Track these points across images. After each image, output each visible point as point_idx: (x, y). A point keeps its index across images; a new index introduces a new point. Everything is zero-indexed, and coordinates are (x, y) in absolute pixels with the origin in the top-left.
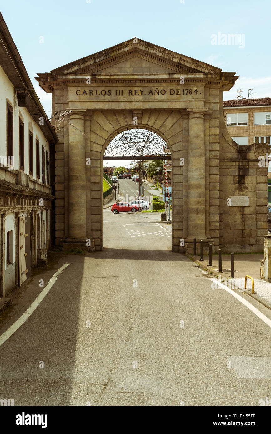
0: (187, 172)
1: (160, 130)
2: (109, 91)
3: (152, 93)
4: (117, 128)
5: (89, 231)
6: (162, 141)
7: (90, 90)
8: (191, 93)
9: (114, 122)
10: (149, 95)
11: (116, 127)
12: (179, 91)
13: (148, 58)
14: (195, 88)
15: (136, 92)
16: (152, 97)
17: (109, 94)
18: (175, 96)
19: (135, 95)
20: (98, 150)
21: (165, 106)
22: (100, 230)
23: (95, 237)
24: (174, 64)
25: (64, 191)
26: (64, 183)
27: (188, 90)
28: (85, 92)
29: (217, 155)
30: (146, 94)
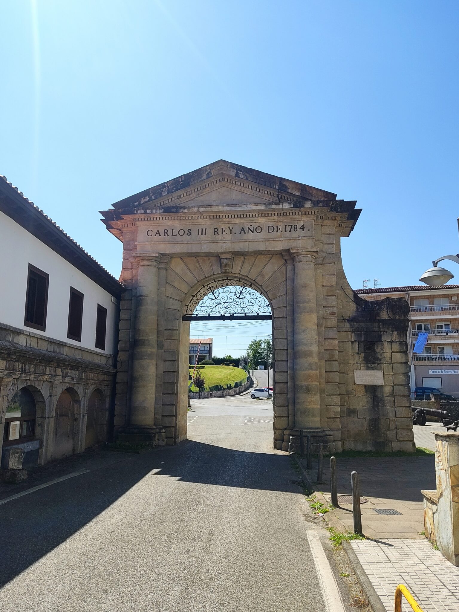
0: (292, 335)
1: (256, 281)
2: (189, 231)
3: (244, 231)
4: (200, 279)
5: (159, 417)
6: (261, 296)
7: (165, 230)
8: (295, 230)
9: (197, 271)
10: (240, 233)
11: (199, 277)
12: (281, 227)
13: (239, 187)
14: (302, 223)
15: (223, 230)
16: (245, 236)
17: (189, 234)
18: (275, 234)
19: (222, 234)
20: (175, 307)
21: (262, 247)
22: (174, 416)
23: (167, 425)
24: (273, 194)
25: (128, 361)
26: (129, 351)
27: (292, 225)
28: (159, 232)
29: (333, 312)
30: (236, 232)
